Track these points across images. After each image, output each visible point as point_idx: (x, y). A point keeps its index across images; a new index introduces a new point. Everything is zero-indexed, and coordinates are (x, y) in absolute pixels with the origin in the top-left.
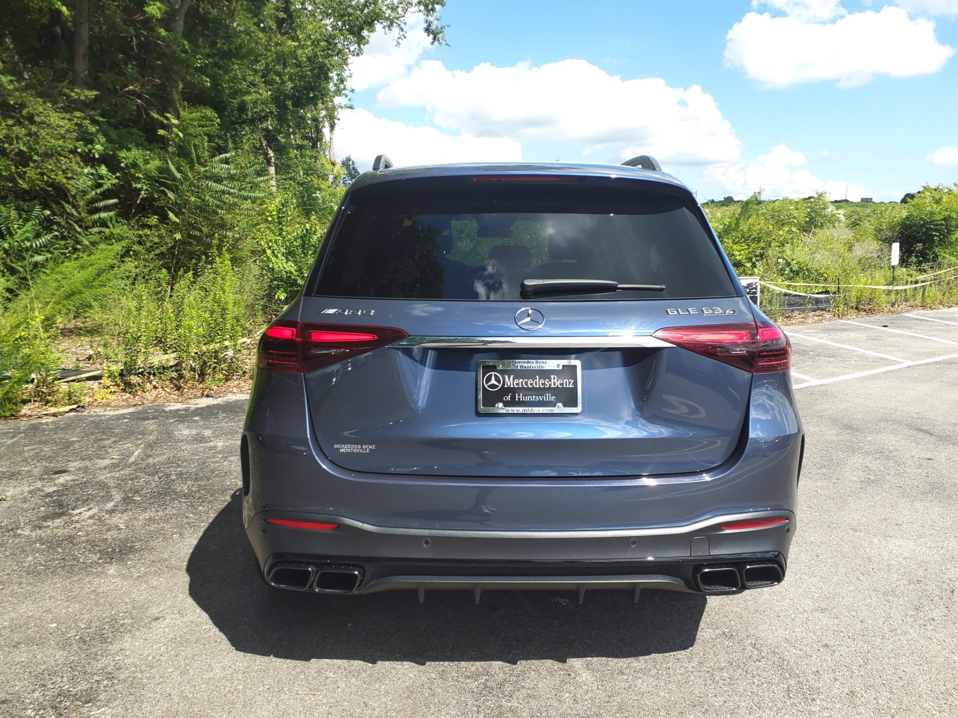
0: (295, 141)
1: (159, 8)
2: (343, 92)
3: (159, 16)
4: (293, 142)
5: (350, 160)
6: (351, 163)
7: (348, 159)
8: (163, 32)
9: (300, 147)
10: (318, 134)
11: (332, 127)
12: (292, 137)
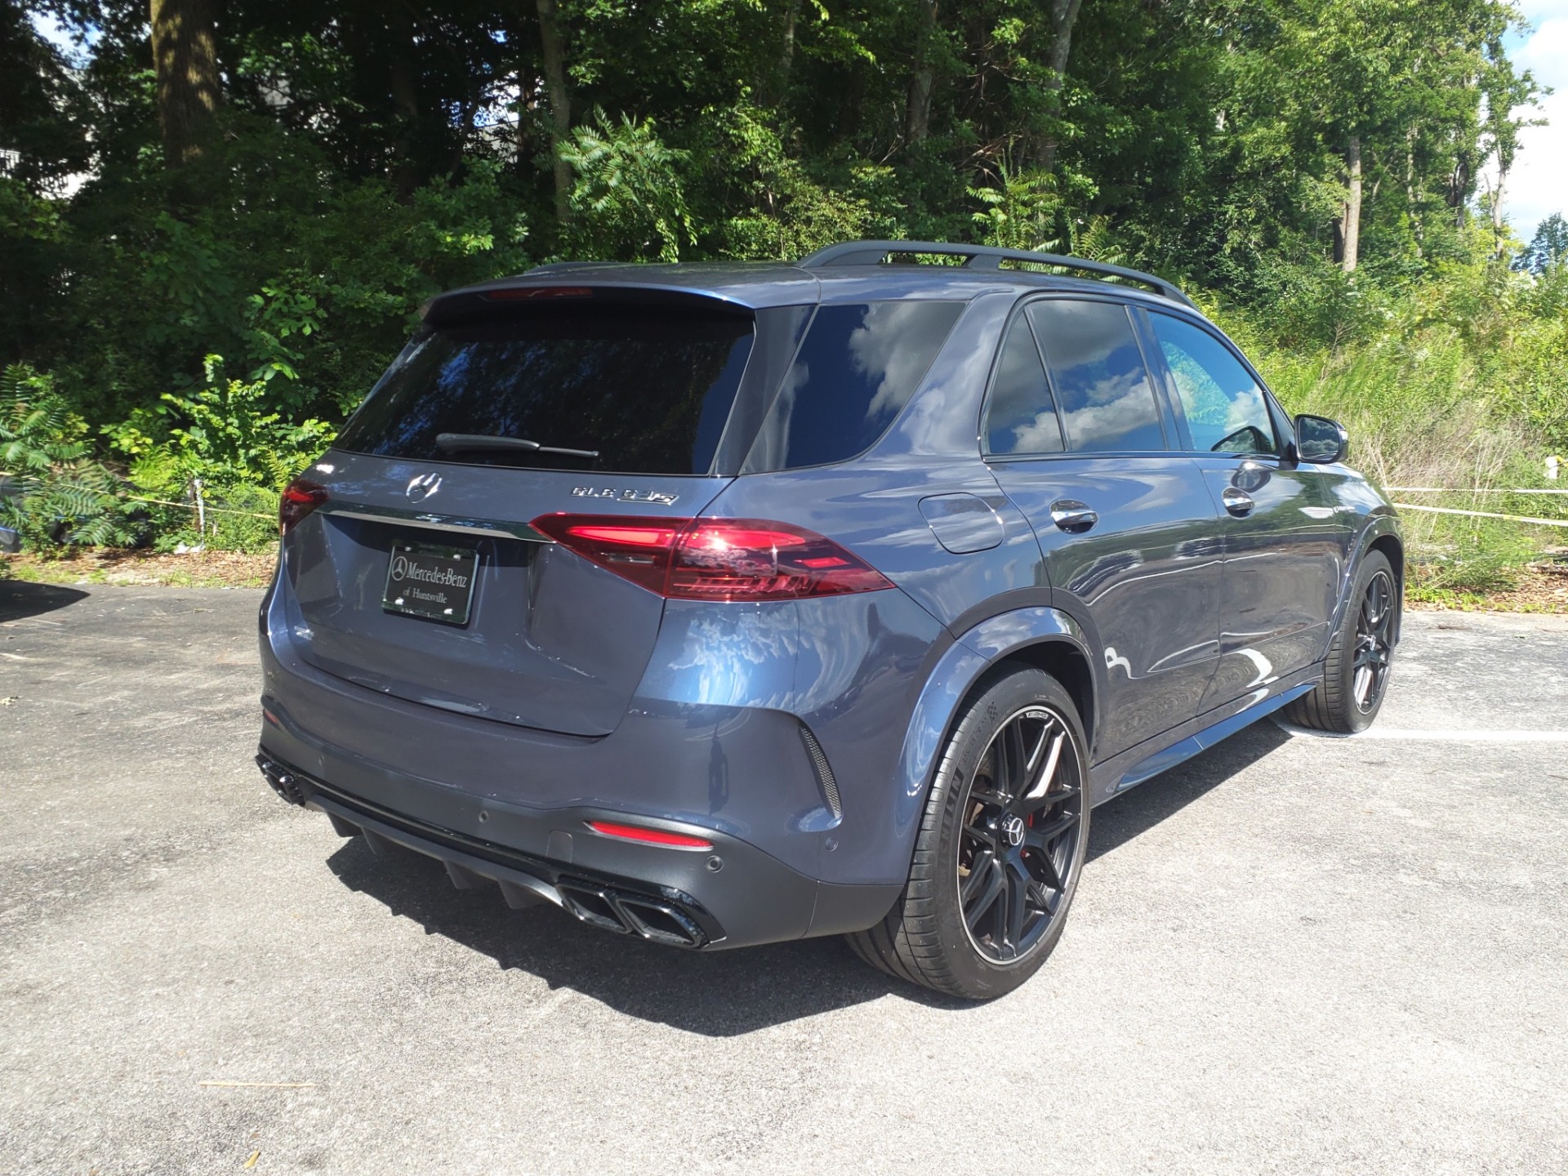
0: (1415, 196)
1: (1016, 28)
2: (1530, 95)
3: (1015, 39)
4: (1412, 200)
5: (1557, 222)
6: (1560, 226)
7: (1555, 220)
8: (1023, 61)
9: (1422, 207)
10: (1467, 178)
11: (1505, 164)
12: (1410, 189)
